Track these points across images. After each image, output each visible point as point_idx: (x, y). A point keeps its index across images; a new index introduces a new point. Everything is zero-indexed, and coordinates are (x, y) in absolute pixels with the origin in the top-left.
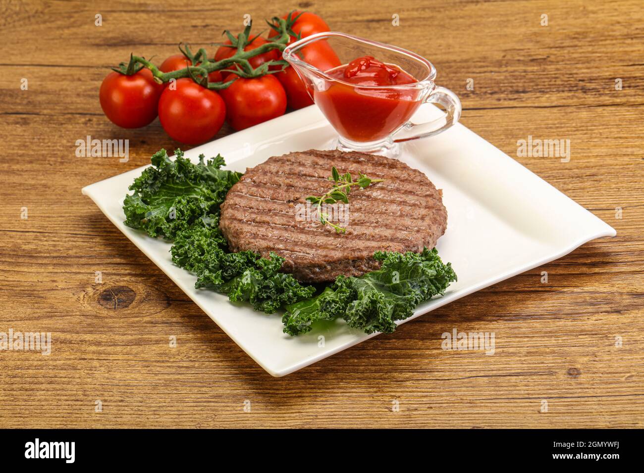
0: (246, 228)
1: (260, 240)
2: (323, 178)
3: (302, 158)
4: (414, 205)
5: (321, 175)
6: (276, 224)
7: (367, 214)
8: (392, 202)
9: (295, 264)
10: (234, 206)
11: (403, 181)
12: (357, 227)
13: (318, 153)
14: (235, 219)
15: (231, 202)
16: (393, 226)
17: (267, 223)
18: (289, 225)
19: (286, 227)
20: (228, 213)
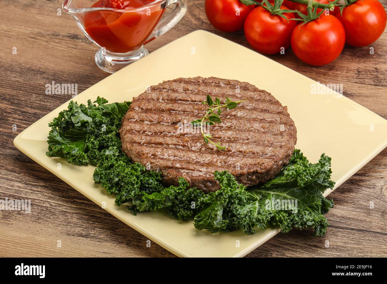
0: (146, 150)
1: (160, 160)
2: (196, 101)
3: (175, 86)
4: (271, 122)
5: (194, 99)
6: (168, 144)
7: (238, 132)
8: (255, 120)
9: (192, 180)
10: (131, 131)
11: (257, 101)
12: (233, 145)
13: (185, 80)
14: (135, 142)
15: (128, 128)
16: (261, 142)
17: (161, 144)
18: (179, 145)
19: (177, 146)
20: (128, 137)
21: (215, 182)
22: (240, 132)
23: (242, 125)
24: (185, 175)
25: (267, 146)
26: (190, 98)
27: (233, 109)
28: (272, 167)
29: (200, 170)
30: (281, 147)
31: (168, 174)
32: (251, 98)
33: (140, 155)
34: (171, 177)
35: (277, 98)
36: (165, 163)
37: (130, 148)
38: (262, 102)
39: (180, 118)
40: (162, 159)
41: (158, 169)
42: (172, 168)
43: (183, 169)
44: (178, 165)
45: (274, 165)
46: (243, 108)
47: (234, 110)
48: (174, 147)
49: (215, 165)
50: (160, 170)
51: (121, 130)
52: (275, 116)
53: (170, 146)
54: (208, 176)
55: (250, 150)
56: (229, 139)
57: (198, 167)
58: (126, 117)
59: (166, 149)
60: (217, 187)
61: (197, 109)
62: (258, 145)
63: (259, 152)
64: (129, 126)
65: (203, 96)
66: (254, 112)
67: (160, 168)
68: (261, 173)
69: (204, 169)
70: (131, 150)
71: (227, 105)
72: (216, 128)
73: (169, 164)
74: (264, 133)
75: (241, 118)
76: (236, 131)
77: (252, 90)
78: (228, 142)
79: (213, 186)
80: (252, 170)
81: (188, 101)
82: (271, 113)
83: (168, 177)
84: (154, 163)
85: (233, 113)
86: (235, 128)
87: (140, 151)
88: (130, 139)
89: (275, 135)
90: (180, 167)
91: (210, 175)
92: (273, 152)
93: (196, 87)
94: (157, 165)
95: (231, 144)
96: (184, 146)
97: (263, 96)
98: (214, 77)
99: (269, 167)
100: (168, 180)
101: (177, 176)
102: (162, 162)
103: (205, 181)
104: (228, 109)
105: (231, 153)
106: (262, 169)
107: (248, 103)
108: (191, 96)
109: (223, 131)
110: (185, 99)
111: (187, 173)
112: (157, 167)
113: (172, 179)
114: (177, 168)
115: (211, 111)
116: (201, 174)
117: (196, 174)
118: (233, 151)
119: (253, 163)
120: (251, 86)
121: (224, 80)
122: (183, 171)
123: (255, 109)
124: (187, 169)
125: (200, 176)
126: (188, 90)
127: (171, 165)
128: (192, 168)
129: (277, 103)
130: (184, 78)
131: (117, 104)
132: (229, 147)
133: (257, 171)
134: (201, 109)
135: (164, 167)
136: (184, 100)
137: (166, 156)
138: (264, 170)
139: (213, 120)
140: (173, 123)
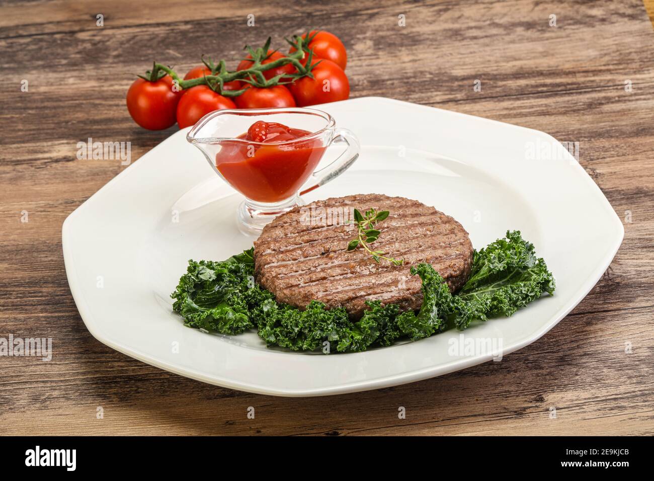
3: (294, 217)
4: (432, 224)
6: (334, 276)
11: (400, 208)
12: (409, 256)
14: (292, 286)
15: (272, 274)
16: (436, 246)
17: (324, 278)
18: (347, 274)
19: (345, 275)
20: (280, 283)
21: (411, 300)
23: (404, 235)
25: (446, 247)
29: (389, 290)
30: (461, 244)
31: (353, 306)
32: (392, 206)
33: (307, 297)
34: (359, 308)
35: (420, 201)
36: (345, 296)
39: (328, 246)
40: (338, 293)
41: (339, 304)
42: (356, 297)
43: (369, 295)
44: (363, 293)
45: (465, 264)
47: (385, 222)
48: (342, 277)
50: (343, 305)
52: (432, 217)
53: (337, 278)
54: (401, 294)
55: (430, 256)
56: (398, 252)
57: (385, 289)
59: (335, 282)
61: (342, 232)
63: (442, 255)
66: (407, 219)
68: (456, 277)
69: (393, 288)
70: (293, 296)
71: (377, 217)
72: (376, 245)
73: (351, 294)
74: (432, 236)
75: (396, 229)
76: (401, 242)
78: (400, 256)
79: (409, 305)
80: (446, 275)
81: (323, 227)
82: (425, 215)
84: (331, 299)
85: (386, 225)
86: (397, 239)
87: (306, 292)
88: (284, 284)
89: (446, 235)
90: (365, 294)
91: (404, 293)
92: (457, 251)
94: (336, 300)
95: (405, 256)
96: (352, 273)
97: (403, 202)
99: (462, 267)
100: (357, 313)
102: (341, 296)
103: (400, 301)
104: (376, 222)
105: (409, 265)
106: (455, 271)
109: (387, 246)
110: (319, 226)
112: (337, 303)
114: (361, 296)
115: (361, 228)
116: (393, 294)
117: (387, 296)
118: (412, 262)
119: (443, 268)
122: (371, 297)
123: (405, 216)
124: (374, 294)
125: (392, 297)
127: (354, 296)
128: (378, 291)
129: (421, 205)
131: (234, 257)
132: (405, 259)
133: (451, 274)
134: (345, 231)
135: (346, 300)
136: (318, 228)
137: (340, 289)
138: (458, 272)
139: (372, 235)
140: (323, 254)
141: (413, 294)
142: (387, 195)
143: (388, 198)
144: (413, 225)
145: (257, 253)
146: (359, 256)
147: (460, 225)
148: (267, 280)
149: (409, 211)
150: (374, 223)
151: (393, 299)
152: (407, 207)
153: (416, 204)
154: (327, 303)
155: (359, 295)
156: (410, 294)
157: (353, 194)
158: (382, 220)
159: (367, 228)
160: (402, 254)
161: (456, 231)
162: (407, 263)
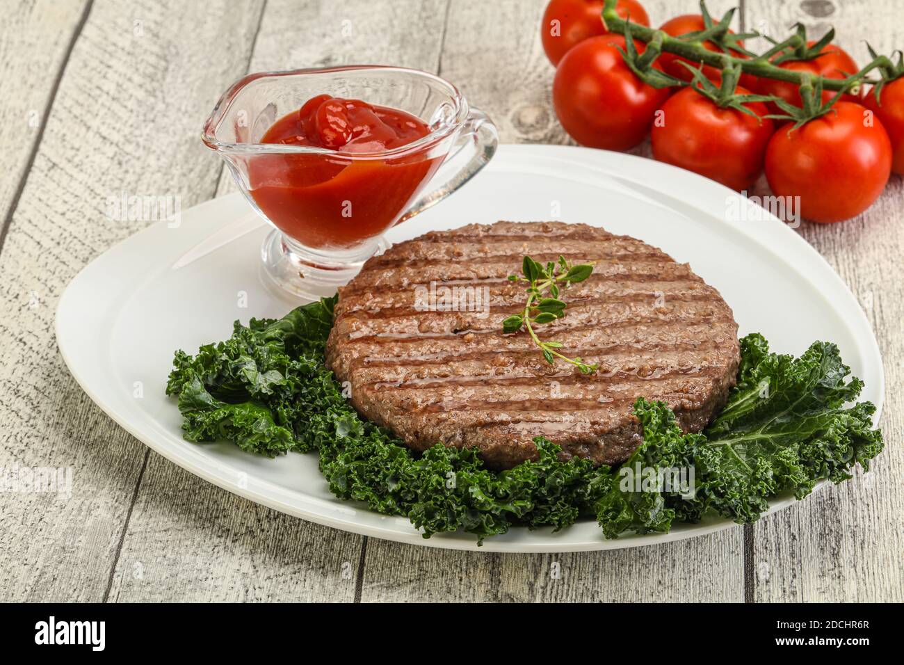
22: (615, 330)
23: (613, 316)
24: (525, 436)
26: (473, 272)
27: (580, 285)
28: (712, 394)
29: (558, 419)
31: (484, 440)
32: (607, 255)
33: (405, 409)
34: (493, 445)
35: (665, 251)
36: (472, 417)
37: (377, 398)
38: (635, 260)
39: (469, 320)
41: (459, 431)
42: (492, 424)
43: (518, 422)
44: (504, 416)
45: (714, 388)
46: (600, 278)
47: (583, 286)
49: (585, 406)
50: (464, 434)
51: (338, 362)
52: (676, 284)
54: (578, 430)
55: (651, 363)
56: (593, 348)
58: (341, 332)
59: (460, 389)
60: (601, 455)
61: (501, 295)
62: (665, 351)
64: (355, 349)
65: (501, 264)
66: (629, 283)
67: (462, 430)
68: (693, 410)
69: (567, 417)
70: (380, 401)
71: (569, 275)
72: (556, 329)
73: (483, 416)
74: (665, 323)
75: (602, 301)
77: (602, 238)
78: (594, 355)
79: (592, 453)
80: (672, 406)
81: (469, 279)
82: (664, 280)
83: (487, 446)
84: (445, 420)
85: (584, 292)
86: (599, 323)
87: (404, 398)
88: (369, 378)
89: (693, 324)
90: (509, 419)
91: (583, 429)
92: (705, 359)
93: (477, 246)
94: (454, 423)
95: (605, 358)
96: (499, 375)
97: (631, 249)
98: (506, 220)
99: (707, 393)
100: (490, 452)
101: (508, 441)
102: (464, 415)
103: (573, 444)
104: (568, 284)
105: (608, 375)
106: (693, 401)
107: (607, 266)
108: (473, 267)
109: (577, 333)
110: (463, 275)
111: (529, 432)
112: (455, 429)
113: (497, 448)
114: (502, 423)
115: (535, 293)
116: (561, 427)
117: (550, 429)
118: (614, 371)
119: (669, 390)
120: (596, 230)
121: (530, 224)
122: (519, 427)
124: (528, 422)
125: (560, 432)
126: (459, 255)
127: (487, 419)
129: (666, 258)
130: (440, 232)
131: (302, 309)
132: (602, 363)
133: (683, 406)
134: (507, 294)
136: (461, 279)
138: (698, 404)
139: (550, 309)
140: (456, 331)
141: (601, 434)
142: (608, 229)
143: (608, 237)
144: (636, 298)
145: (340, 309)
146: (519, 345)
147: (726, 308)
148: (342, 363)
149: (639, 268)
150: (563, 284)
151: (561, 438)
152: (636, 257)
153: (655, 256)
154: (438, 424)
155: (497, 418)
156: (596, 433)
157: (545, 221)
158: (580, 281)
159: (547, 295)
160: (599, 353)
161: (714, 319)
162: (606, 372)
